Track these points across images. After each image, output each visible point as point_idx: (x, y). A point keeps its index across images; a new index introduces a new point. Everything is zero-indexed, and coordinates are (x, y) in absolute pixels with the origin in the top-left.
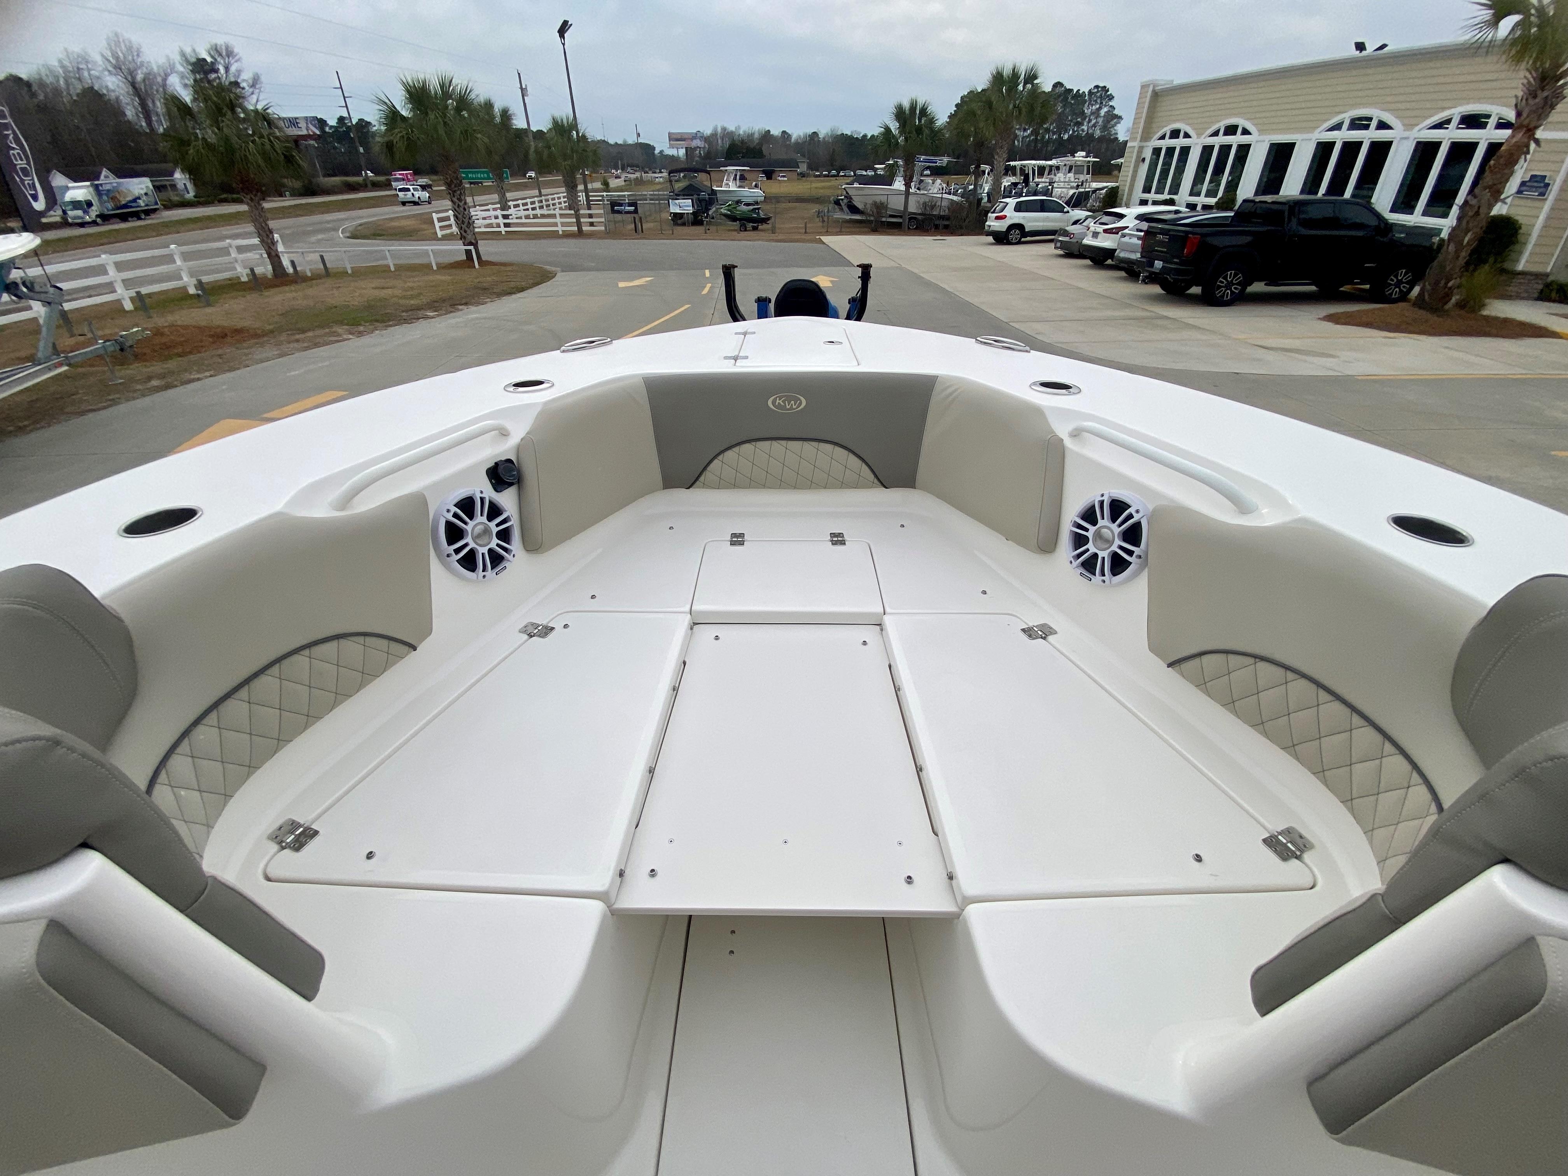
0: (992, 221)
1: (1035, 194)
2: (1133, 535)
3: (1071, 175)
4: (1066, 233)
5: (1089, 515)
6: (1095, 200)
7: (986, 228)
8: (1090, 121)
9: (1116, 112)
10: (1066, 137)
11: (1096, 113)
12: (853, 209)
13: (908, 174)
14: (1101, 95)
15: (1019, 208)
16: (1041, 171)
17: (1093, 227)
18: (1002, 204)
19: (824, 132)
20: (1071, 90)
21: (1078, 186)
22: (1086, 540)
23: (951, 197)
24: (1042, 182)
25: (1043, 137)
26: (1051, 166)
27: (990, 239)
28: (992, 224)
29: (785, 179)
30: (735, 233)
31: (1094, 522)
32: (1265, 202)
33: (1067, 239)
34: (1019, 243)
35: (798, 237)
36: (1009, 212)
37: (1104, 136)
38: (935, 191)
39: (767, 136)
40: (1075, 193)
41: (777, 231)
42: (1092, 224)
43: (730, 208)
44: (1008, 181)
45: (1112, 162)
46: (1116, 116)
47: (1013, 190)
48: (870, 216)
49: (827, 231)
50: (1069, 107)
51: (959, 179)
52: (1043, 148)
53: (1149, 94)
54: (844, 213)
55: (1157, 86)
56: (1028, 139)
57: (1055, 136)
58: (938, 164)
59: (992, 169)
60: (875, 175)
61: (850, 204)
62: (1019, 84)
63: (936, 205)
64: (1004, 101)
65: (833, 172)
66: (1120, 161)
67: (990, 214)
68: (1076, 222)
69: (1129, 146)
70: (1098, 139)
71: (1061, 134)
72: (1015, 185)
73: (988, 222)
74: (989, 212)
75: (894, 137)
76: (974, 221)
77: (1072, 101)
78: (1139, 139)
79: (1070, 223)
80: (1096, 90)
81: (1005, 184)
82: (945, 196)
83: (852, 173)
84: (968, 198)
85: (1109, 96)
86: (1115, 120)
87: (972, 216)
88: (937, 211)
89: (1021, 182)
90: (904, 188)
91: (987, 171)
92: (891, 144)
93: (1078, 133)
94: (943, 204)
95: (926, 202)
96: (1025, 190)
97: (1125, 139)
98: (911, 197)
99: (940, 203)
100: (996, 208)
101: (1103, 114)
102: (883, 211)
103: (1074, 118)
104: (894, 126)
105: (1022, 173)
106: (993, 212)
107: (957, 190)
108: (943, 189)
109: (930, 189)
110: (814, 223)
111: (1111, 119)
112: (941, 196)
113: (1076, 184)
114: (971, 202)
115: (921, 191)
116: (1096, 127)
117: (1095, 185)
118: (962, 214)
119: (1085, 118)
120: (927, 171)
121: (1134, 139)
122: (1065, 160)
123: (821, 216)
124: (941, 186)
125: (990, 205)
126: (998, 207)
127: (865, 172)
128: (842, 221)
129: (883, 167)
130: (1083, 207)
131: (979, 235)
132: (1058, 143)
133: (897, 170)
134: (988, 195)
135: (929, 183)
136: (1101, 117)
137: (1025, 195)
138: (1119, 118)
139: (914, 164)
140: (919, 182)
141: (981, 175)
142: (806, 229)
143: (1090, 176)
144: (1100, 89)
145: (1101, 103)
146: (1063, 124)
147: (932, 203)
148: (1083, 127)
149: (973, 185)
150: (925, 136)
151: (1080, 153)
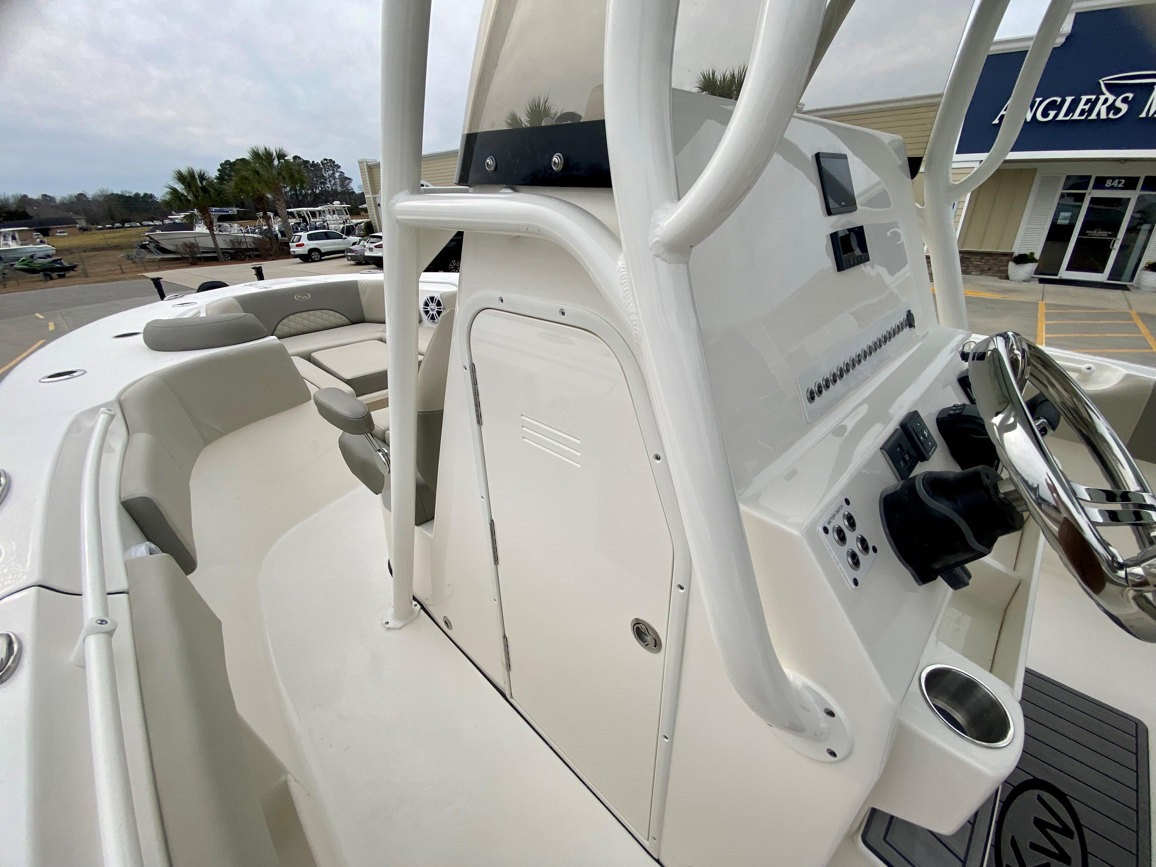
0: (295, 248)
1: (316, 229)
2: (439, 304)
3: (336, 216)
4: (351, 251)
5: (426, 304)
6: (360, 229)
7: (292, 253)
8: (330, 181)
9: (346, 175)
10: (318, 191)
11: (333, 175)
12: (164, 251)
13: (207, 221)
14: (331, 165)
15: (311, 238)
16: (313, 215)
17: (368, 245)
18: (296, 237)
19: (91, 192)
20: (308, 162)
21: (344, 222)
22: (429, 311)
23: (251, 235)
24: (318, 221)
25: (301, 193)
26: (319, 211)
27: (298, 260)
28: (295, 250)
29: (66, 234)
30: (41, 283)
31: (428, 306)
33: (353, 254)
34: (321, 260)
35: (118, 277)
36: (304, 240)
37: (344, 191)
38: (236, 232)
39: (24, 200)
40: (344, 227)
41: (89, 275)
42: (366, 243)
43: (25, 262)
44: (292, 222)
45: (360, 207)
46: (347, 178)
47: (299, 227)
48: (185, 254)
49: (146, 270)
50: (311, 173)
51: (252, 222)
52: (306, 199)
53: (365, 167)
54: (155, 254)
55: (369, 162)
56: (290, 194)
57: (310, 192)
58: (229, 213)
59: (276, 214)
60: (174, 223)
61: (158, 247)
62: (274, 159)
63: (241, 242)
64: (268, 170)
65: (117, 225)
66: (364, 206)
67: (290, 244)
68: (354, 244)
69: (366, 196)
70: (343, 193)
71: (313, 190)
72: (299, 224)
73: (291, 250)
74: (289, 243)
75: (182, 195)
76: (280, 249)
77: (312, 169)
78: (371, 193)
79: (351, 244)
80: (326, 162)
81: (291, 224)
82: (246, 235)
83: (138, 224)
84: (266, 235)
85: (337, 165)
86: (348, 181)
87: (276, 247)
88: (244, 246)
89: (302, 222)
90: (208, 231)
91: (272, 216)
92: (181, 201)
93: (326, 189)
94: (247, 240)
95: (232, 240)
96: (308, 227)
97: (361, 192)
98: (217, 237)
99: (244, 240)
100: (293, 240)
101: (337, 177)
102: (196, 249)
103: (318, 180)
104: (179, 187)
105: (300, 216)
106: (292, 243)
107: (254, 230)
108: (241, 230)
109: (231, 231)
110: (128, 265)
111: (345, 180)
112: (242, 235)
113: (342, 221)
114: (269, 238)
115: (224, 233)
116: (336, 185)
117: (355, 221)
118: (266, 247)
119: (326, 179)
120: (223, 218)
121: (368, 193)
122: (326, 207)
123: (132, 259)
124: (239, 228)
125: (287, 239)
126: (294, 239)
127: (162, 222)
128: (156, 260)
129: (179, 217)
130: (354, 235)
131: (288, 258)
132: (315, 196)
133: (196, 219)
134: (281, 232)
135: (227, 226)
136: (337, 179)
137: (310, 230)
138: (350, 179)
139: (210, 214)
140: (220, 226)
141: (269, 219)
142: (122, 270)
143: (349, 215)
144: (328, 161)
145: (333, 170)
146: (312, 183)
147: (237, 240)
148: (327, 185)
149: (265, 226)
150: (211, 193)
151: (335, 202)
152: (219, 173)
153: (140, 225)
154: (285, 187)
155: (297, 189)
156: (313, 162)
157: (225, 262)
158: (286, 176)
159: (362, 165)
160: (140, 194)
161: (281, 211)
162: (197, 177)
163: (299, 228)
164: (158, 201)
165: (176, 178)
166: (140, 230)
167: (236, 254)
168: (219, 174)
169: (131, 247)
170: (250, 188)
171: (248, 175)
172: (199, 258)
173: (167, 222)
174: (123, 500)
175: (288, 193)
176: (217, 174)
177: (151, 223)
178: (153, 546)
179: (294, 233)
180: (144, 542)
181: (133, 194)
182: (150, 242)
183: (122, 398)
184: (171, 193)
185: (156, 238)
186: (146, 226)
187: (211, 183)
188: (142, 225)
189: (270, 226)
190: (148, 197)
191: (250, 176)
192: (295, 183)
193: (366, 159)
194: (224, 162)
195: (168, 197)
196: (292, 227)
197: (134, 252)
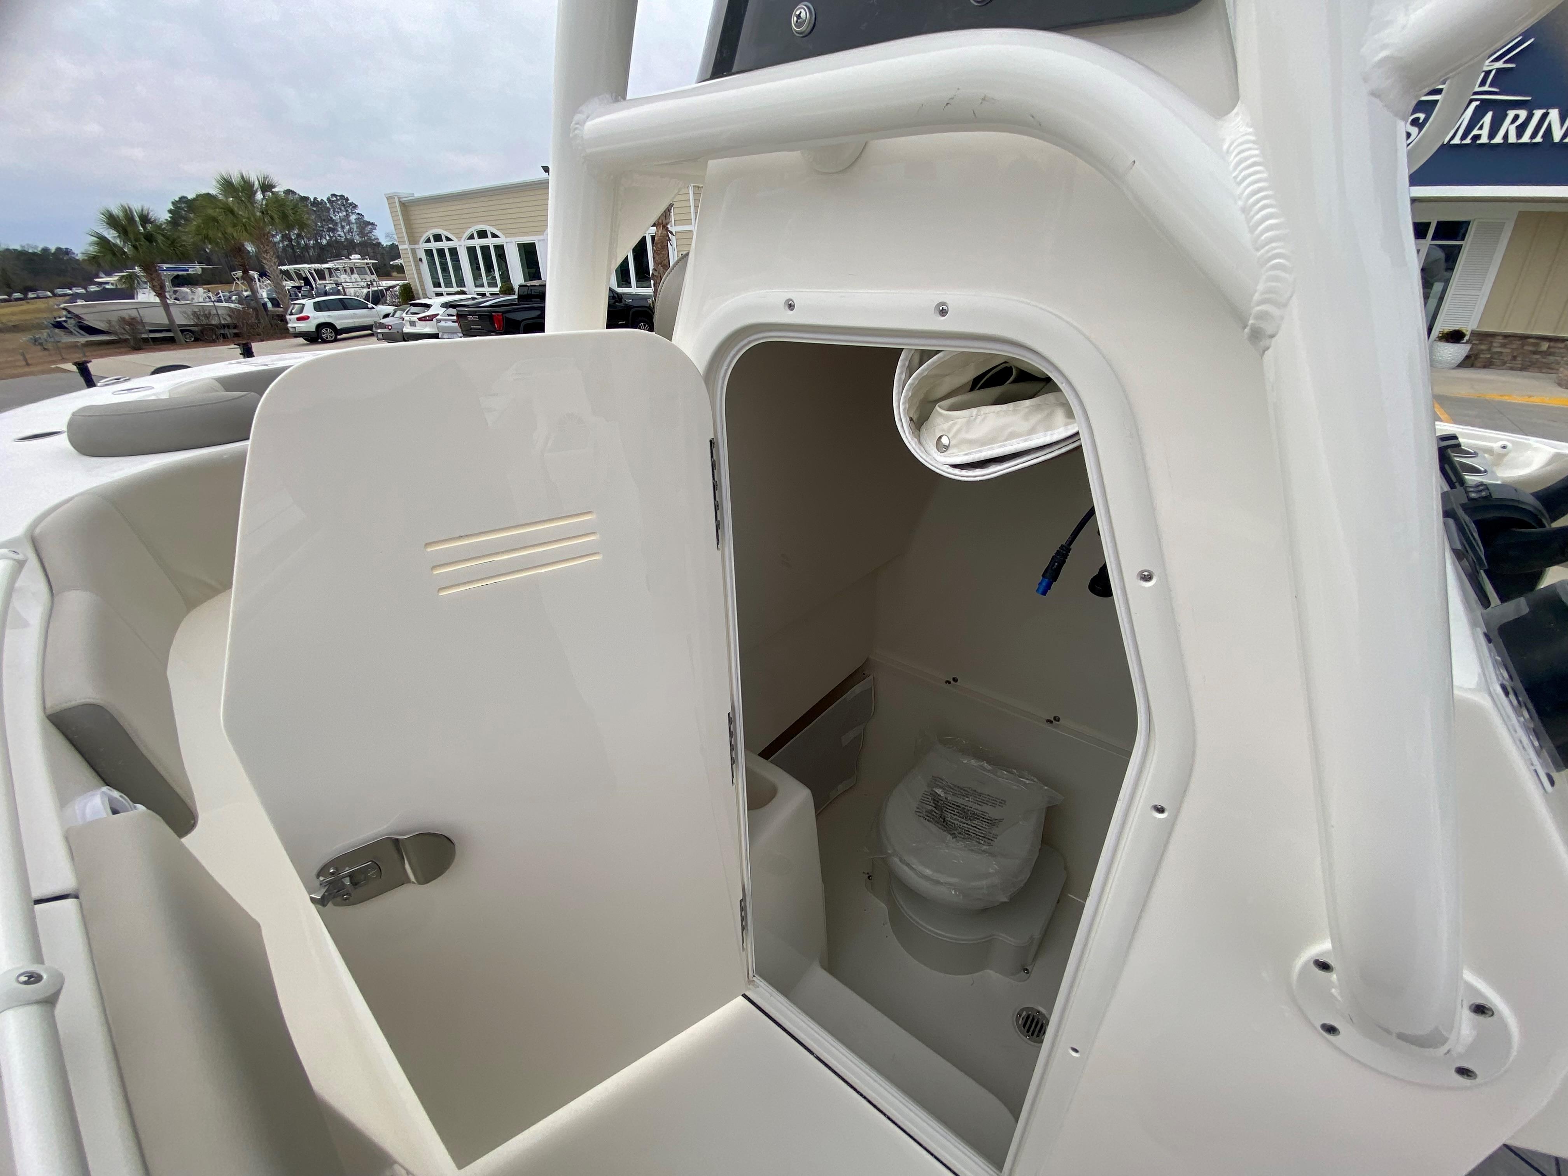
0: (295, 323)
1: (326, 294)
3: (355, 276)
4: (383, 326)
6: (394, 295)
7: (291, 330)
8: (343, 227)
9: (366, 219)
10: (324, 242)
11: (346, 218)
12: (91, 330)
13: (155, 284)
14: (343, 203)
15: (318, 307)
16: (321, 274)
17: (407, 318)
18: (297, 306)
20: (307, 198)
21: (368, 285)
23: (225, 304)
24: (329, 284)
25: (299, 243)
26: (329, 269)
27: (301, 340)
28: (296, 325)
32: (535, 286)
33: (386, 330)
34: (336, 340)
35: (20, 371)
36: (309, 311)
37: (365, 240)
38: (201, 300)
40: (369, 292)
42: (404, 315)
44: (289, 285)
45: (391, 263)
46: (369, 223)
47: (300, 292)
48: (122, 334)
49: (63, 359)
50: (313, 215)
51: (227, 287)
52: (307, 253)
53: (397, 204)
54: (76, 335)
55: (403, 198)
56: (281, 245)
57: (312, 242)
58: (190, 272)
59: (263, 274)
60: (105, 289)
61: (81, 324)
62: (256, 192)
63: (210, 314)
64: (246, 207)
65: (17, 295)
66: (398, 262)
67: (288, 317)
68: (386, 316)
69: (400, 247)
70: (363, 245)
71: (318, 239)
72: (299, 288)
73: (289, 325)
74: (285, 316)
75: (115, 245)
76: (272, 326)
77: (315, 209)
78: (407, 242)
79: (381, 317)
80: (335, 199)
81: (286, 288)
82: (217, 304)
83: (49, 294)
84: (249, 307)
85: (351, 204)
86: (370, 227)
87: (264, 321)
88: (215, 321)
89: (303, 285)
90: (157, 300)
91: (256, 276)
92: (114, 254)
93: (336, 239)
94: (219, 312)
95: (195, 312)
96: (313, 292)
97: (391, 243)
98: (172, 309)
99: (215, 312)
100: (291, 312)
101: (353, 221)
102: (140, 327)
103: (325, 225)
104: (109, 234)
105: (299, 276)
106: (290, 315)
107: (230, 298)
108: (210, 298)
109: (193, 299)
110: (35, 353)
111: (365, 225)
112: (212, 304)
113: (365, 284)
114: (254, 309)
115: (183, 302)
116: (352, 233)
117: (385, 284)
118: (250, 321)
119: (336, 224)
120: (179, 281)
121: (403, 242)
122: (341, 263)
123: (41, 344)
124: (205, 295)
125: (282, 309)
126: (293, 309)
127: (85, 289)
128: (79, 344)
129: (111, 280)
130: (385, 303)
131: (285, 338)
132: (320, 248)
133: (138, 280)
134: (272, 300)
135: (187, 292)
136: (353, 223)
137: (317, 297)
138: (373, 224)
139: (159, 273)
140: (175, 292)
141: (252, 280)
142: (25, 360)
143: (376, 276)
144: (338, 198)
145: (347, 211)
146: (314, 230)
147: (204, 312)
148: (339, 233)
149: (246, 291)
150: (159, 242)
151: (352, 255)
152: (171, 215)
153: (51, 295)
154: (273, 236)
155: (293, 238)
156: (315, 199)
157: (187, 345)
158: (276, 216)
159: (392, 201)
160: (49, 249)
161: (271, 269)
162: (137, 219)
163: (300, 295)
164: (77, 258)
165: (104, 221)
166: (51, 301)
167: (202, 333)
168: (170, 217)
169: (40, 327)
170: (220, 235)
171: (216, 214)
172: (146, 340)
173: (93, 288)
174: (49, 712)
175: (279, 243)
176: (168, 216)
177: (69, 292)
178: (116, 794)
179: (292, 301)
180: (100, 787)
181: (39, 249)
182: (67, 317)
183: (37, 531)
184: (98, 244)
185: (76, 311)
186: (60, 296)
187: (159, 227)
188: (55, 295)
189: (254, 292)
190: (63, 253)
191: (220, 216)
192: (290, 227)
193: (398, 193)
194: (177, 199)
195: (93, 250)
196: (289, 292)
197: (45, 334)
